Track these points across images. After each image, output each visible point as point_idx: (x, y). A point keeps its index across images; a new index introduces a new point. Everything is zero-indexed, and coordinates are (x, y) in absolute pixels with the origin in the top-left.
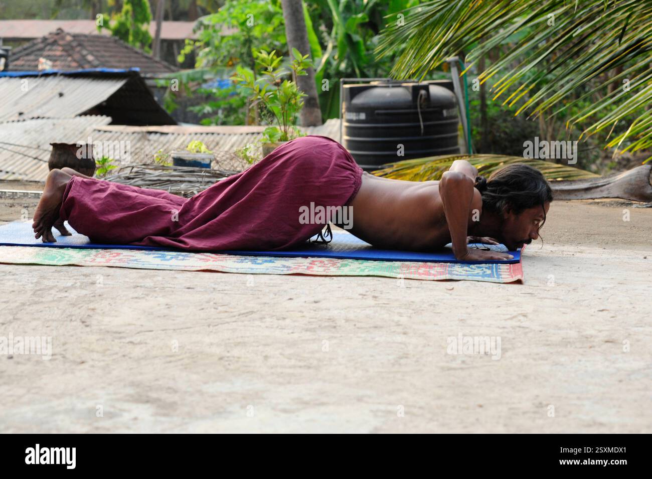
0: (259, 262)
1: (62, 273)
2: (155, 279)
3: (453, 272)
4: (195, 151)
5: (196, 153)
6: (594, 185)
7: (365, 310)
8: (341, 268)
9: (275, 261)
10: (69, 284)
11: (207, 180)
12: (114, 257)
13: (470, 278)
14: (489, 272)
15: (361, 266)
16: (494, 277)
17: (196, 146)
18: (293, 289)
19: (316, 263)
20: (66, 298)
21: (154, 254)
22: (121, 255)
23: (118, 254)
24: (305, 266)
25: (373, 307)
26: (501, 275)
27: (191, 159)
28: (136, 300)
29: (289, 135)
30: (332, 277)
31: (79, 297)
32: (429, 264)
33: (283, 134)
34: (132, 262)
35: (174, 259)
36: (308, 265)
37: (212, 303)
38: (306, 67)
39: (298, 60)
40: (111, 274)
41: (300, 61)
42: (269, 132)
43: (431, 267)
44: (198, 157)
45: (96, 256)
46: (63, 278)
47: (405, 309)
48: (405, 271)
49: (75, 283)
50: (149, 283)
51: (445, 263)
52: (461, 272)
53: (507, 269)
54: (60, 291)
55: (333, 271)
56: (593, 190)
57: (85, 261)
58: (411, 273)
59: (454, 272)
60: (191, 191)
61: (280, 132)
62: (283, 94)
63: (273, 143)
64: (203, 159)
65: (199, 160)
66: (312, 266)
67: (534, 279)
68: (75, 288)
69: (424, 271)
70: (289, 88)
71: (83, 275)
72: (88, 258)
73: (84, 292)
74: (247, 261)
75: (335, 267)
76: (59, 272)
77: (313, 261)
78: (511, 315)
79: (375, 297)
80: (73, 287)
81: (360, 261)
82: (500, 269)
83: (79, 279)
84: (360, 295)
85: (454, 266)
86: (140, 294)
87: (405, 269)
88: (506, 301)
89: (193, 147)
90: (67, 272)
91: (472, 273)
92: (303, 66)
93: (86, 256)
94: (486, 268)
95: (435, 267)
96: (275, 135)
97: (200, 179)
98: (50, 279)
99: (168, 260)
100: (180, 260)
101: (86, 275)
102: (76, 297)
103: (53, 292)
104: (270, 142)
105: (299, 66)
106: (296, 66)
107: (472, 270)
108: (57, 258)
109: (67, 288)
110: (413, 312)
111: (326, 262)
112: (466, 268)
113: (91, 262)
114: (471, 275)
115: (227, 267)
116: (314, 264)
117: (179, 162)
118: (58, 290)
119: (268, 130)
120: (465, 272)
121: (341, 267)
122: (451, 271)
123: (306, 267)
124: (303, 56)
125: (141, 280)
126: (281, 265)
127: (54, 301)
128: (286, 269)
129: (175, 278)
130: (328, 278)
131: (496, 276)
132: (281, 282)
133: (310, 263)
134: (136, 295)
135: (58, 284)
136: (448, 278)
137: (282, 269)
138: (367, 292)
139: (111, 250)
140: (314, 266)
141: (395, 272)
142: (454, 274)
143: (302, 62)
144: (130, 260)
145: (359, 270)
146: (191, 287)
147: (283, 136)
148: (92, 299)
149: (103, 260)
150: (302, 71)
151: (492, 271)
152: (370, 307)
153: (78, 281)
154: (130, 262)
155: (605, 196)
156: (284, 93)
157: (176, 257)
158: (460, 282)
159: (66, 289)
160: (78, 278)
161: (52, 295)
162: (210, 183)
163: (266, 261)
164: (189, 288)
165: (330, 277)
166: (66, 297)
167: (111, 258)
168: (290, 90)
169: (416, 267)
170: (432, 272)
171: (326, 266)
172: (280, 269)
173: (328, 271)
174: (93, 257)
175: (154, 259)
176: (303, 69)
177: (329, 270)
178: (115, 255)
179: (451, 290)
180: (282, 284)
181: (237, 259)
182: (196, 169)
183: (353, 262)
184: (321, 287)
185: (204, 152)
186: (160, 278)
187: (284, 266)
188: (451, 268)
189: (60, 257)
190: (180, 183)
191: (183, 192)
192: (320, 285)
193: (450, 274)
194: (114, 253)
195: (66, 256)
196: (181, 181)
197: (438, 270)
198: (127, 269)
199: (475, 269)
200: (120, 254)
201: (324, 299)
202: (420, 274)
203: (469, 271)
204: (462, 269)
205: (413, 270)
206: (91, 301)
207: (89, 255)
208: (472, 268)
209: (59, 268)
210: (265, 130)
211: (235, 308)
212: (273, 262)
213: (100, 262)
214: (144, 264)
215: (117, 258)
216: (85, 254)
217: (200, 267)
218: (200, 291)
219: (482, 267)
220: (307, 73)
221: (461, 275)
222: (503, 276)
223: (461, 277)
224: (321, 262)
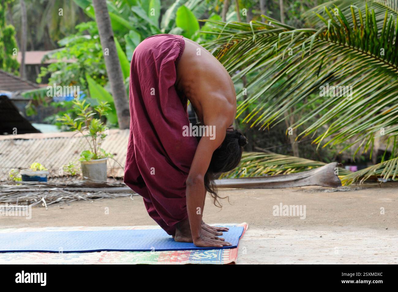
0: (69, 257)
3: (192, 258)
4: (35, 170)
6: (300, 178)
11: (44, 189)
13: (202, 262)
14: (216, 256)
15: (134, 256)
16: (218, 260)
17: (36, 166)
19: (106, 256)
21: (1, 256)
24: (98, 258)
26: (223, 258)
27: (33, 175)
29: (98, 155)
32: (179, 252)
33: (94, 155)
35: (13, 259)
38: (107, 110)
39: (101, 106)
41: (102, 106)
42: (84, 154)
43: (179, 255)
44: (38, 173)
48: (162, 259)
51: (189, 250)
52: (197, 258)
53: (228, 253)
55: (116, 262)
56: (300, 181)
58: (165, 260)
59: (194, 258)
61: (92, 153)
62: (93, 128)
63: (87, 161)
64: (42, 175)
65: (39, 175)
66: (102, 258)
67: (244, 260)
69: (174, 258)
70: (96, 124)
74: (61, 257)
75: (118, 259)
77: (104, 254)
81: (135, 253)
82: (223, 253)
85: (194, 253)
87: (162, 257)
89: (34, 167)
91: (205, 257)
92: (104, 109)
94: (215, 253)
95: (182, 254)
96: (89, 156)
97: (38, 189)
99: (10, 260)
100: (18, 259)
104: (85, 161)
105: (102, 109)
106: (100, 109)
107: (206, 255)
112: (202, 254)
114: (203, 260)
115: (47, 263)
116: (104, 257)
117: (26, 178)
119: (84, 153)
120: (200, 257)
121: (122, 258)
122: (192, 257)
124: (104, 103)
126: (83, 259)
128: (85, 262)
131: (219, 259)
133: (102, 256)
136: (188, 263)
137: (83, 262)
141: (155, 261)
142: (193, 260)
143: (103, 107)
145: (132, 260)
147: (94, 156)
150: (104, 112)
151: (218, 256)
155: (308, 184)
156: (93, 127)
157: (15, 257)
162: (46, 192)
163: (74, 257)
168: (97, 125)
169: (169, 255)
170: (179, 258)
171: (112, 258)
172: (81, 262)
175: (1, 259)
177: (113, 261)
181: (56, 256)
182: (37, 182)
183: (129, 253)
185: (42, 170)
188: (192, 254)
190: (26, 193)
191: (27, 200)
193: (190, 259)
196: (27, 192)
197: (183, 257)
199: (207, 254)
202: (171, 261)
203: (203, 256)
204: (199, 255)
205: (167, 258)
208: (205, 254)
210: (82, 153)
212: (79, 257)
219: (213, 252)
220: (108, 113)
221: (197, 260)
224: (109, 255)
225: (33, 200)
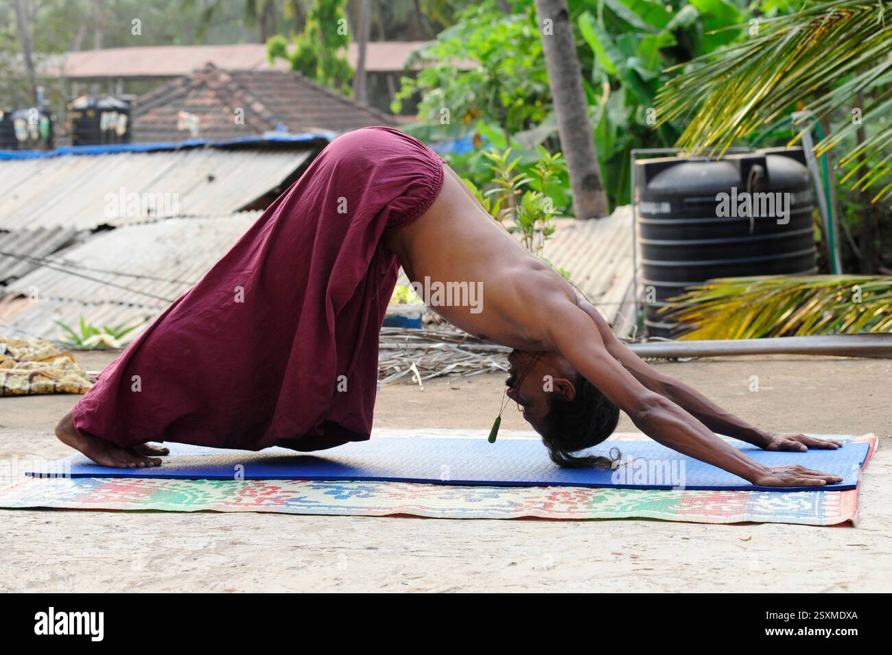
0: (476, 496)
1: (191, 525)
2: (323, 533)
3: (755, 509)
4: (397, 301)
5: (399, 304)
7: (616, 581)
8: (595, 505)
9: (499, 495)
10: (200, 546)
11: (415, 345)
12: (269, 493)
13: (779, 518)
14: (808, 506)
15: (623, 500)
16: (814, 516)
17: (398, 294)
18: (519, 545)
19: (558, 497)
20: (194, 572)
21: (326, 487)
22: (279, 490)
23: (275, 489)
24: (540, 502)
25: (629, 575)
26: (824, 511)
28: (294, 572)
30: (578, 523)
31: (213, 568)
32: (723, 493)
34: (293, 503)
35: (353, 496)
36: (547, 500)
37: (400, 574)
38: (558, 172)
39: (545, 162)
40: (261, 526)
41: (548, 163)
43: (724, 500)
44: (402, 310)
45: (242, 493)
46: (192, 534)
47: (674, 577)
48: (686, 509)
49: (210, 543)
50: (313, 540)
52: (767, 508)
53: (836, 500)
54: (187, 558)
55: (582, 511)
57: (227, 503)
58: (693, 511)
59: (758, 509)
60: (391, 366)
62: (526, 213)
64: (410, 313)
65: (404, 314)
66: (551, 501)
68: (208, 552)
69: (713, 507)
70: (533, 202)
71: (222, 529)
72: (230, 499)
73: (221, 559)
74: (458, 496)
75: (585, 504)
76: (188, 523)
77: (555, 494)
78: (825, 585)
79: (634, 557)
80: (206, 551)
81: (623, 491)
82: (825, 500)
83: (214, 536)
84: (613, 554)
85: (758, 498)
86: (301, 559)
87: (686, 504)
88: (823, 560)
90: (199, 523)
91: (783, 508)
92: (552, 170)
93: (227, 493)
94: (805, 499)
95: (730, 498)
97: (402, 345)
98: (174, 537)
99: (346, 497)
100: (363, 497)
101: (225, 529)
102: (207, 569)
103: (176, 560)
105: (547, 170)
106: (543, 170)
107: (785, 504)
108: (186, 498)
109: (197, 552)
110: (686, 582)
111: (573, 495)
112: (776, 500)
113: (235, 504)
114: (780, 514)
115: (429, 508)
116: (555, 499)
118: (183, 557)
120: (772, 507)
121: (594, 502)
122: (753, 505)
123: (542, 505)
124: (553, 155)
125: (303, 536)
126: (508, 502)
127: (177, 577)
128: (513, 509)
129: (353, 530)
130: (571, 523)
131: (817, 514)
132: (503, 533)
133: (550, 498)
134: (293, 563)
135: (184, 545)
136: (745, 520)
137: (507, 509)
138: (624, 547)
139: (265, 481)
140: (554, 502)
141: (670, 511)
142: (756, 512)
143: (551, 165)
144: (291, 500)
145: (618, 508)
146: (375, 546)
148: (232, 571)
149: (252, 500)
150: (553, 177)
151: (813, 505)
152: (624, 575)
153: (213, 539)
154: (290, 503)
156: (527, 210)
157: (356, 492)
158: (762, 525)
159: (194, 556)
160: (213, 533)
161: (175, 567)
162: (419, 351)
163: (486, 496)
164: (370, 548)
165: (575, 522)
166: (194, 569)
167: (263, 496)
168: (534, 206)
169: (702, 500)
170: (725, 508)
171: (572, 501)
172: (505, 508)
173: (574, 510)
174: (238, 495)
175: (326, 495)
176: (554, 175)
177: (576, 508)
178: (270, 490)
179: (746, 540)
180: (503, 537)
181: (448, 493)
182: (400, 330)
183: (612, 492)
184: (558, 541)
185: (412, 302)
186: (329, 531)
187: (512, 504)
188: (754, 500)
189: (190, 497)
192: (557, 538)
193: (751, 511)
194: (269, 487)
195: (200, 494)
197: (734, 505)
198: (285, 515)
199: (788, 502)
200: (277, 488)
201: (561, 563)
202: (706, 513)
203: (779, 505)
204: (769, 502)
205: (697, 506)
206: (229, 576)
207: (231, 492)
208: (783, 500)
209: (188, 516)
211: (432, 582)
212: (497, 497)
213: (247, 505)
214: (309, 507)
215: (273, 495)
216: (227, 489)
217: (391, 509)
218: (385, 554)
219: (800, 498)
220: (560, 179)
221: (767, 514)
222: (827, 514)
223: (765, 516)
224: (566, 494)
225: (392, 368)
